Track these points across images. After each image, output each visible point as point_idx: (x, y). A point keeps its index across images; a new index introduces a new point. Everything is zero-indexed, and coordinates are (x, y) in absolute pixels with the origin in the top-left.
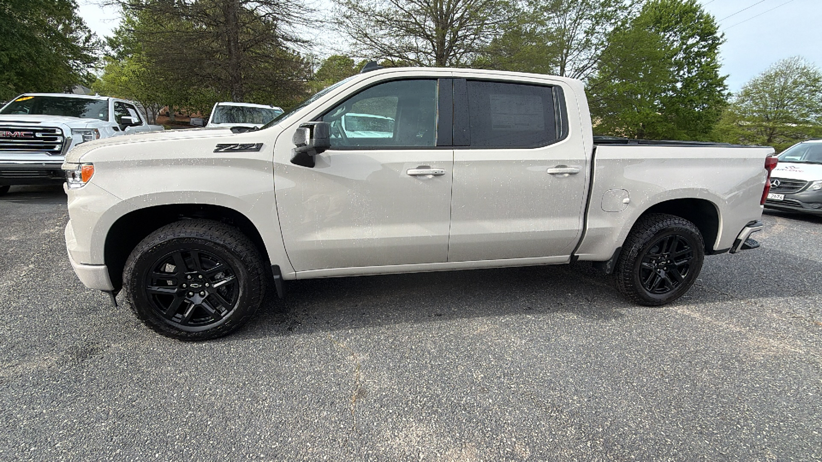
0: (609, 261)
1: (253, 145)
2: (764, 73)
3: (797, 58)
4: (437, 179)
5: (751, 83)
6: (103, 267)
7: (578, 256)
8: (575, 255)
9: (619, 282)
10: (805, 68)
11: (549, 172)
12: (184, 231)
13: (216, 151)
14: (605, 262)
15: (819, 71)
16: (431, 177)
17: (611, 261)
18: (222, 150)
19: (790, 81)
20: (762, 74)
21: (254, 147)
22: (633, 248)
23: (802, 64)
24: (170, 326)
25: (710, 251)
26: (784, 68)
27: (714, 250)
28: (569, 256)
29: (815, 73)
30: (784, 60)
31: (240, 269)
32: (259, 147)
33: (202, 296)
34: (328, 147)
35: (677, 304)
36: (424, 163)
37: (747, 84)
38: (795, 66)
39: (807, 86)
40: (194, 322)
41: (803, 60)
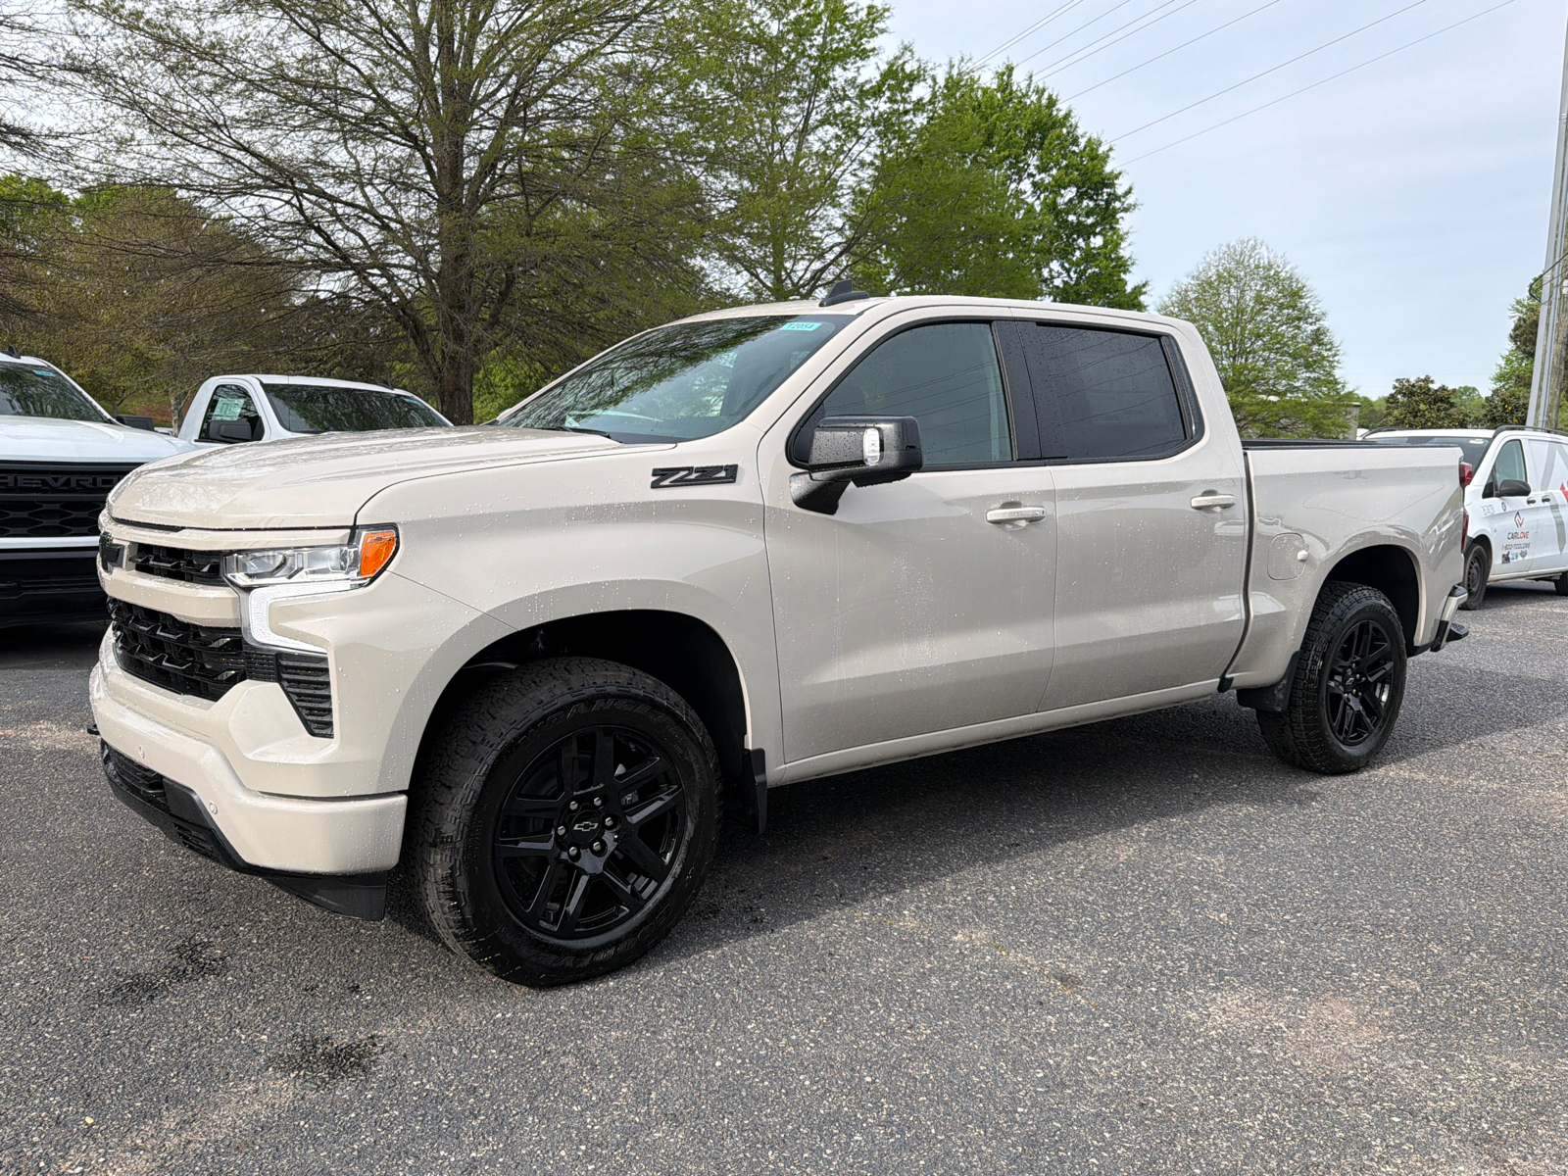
0: (1278, 683)
1: (719, 469)
2: (1196, 274)
3: (1252, 242)
4: (1034, 529)
5: (1174, 299)
6: (403, 799)
7: (1232, 679)
8: (1228, 676)
9: (1292, 729)
10: (1270, 267)
11: (1194, 505)
12: (591, 682)
13: (655, 485)
14: (1273, 686)
15: (1298, 273)
16: (1023, 523)
17: (1285, 682)
18: (667, 482)
19: (1249, 295)
20: (1193, 277)
21: (723, 474)
22: (1312, 653)
23: (1264, 256)
24: (538, 943)
25: (1414, 651)
26: (1233, 265)
27: (1417, 647)
28: (1218, 680)
29: (1290, 278)
30: (1228, 246)
31: (695, 766)
32: (731, 474)
33: (598, 854)
34: (918, 467)
35: (1382, 764)
36: (1012, 495)
37: (1166, 299)
38: (1252, 261)
39: (1281, 307)
40: (587, 925)
41: (1264, 248)
